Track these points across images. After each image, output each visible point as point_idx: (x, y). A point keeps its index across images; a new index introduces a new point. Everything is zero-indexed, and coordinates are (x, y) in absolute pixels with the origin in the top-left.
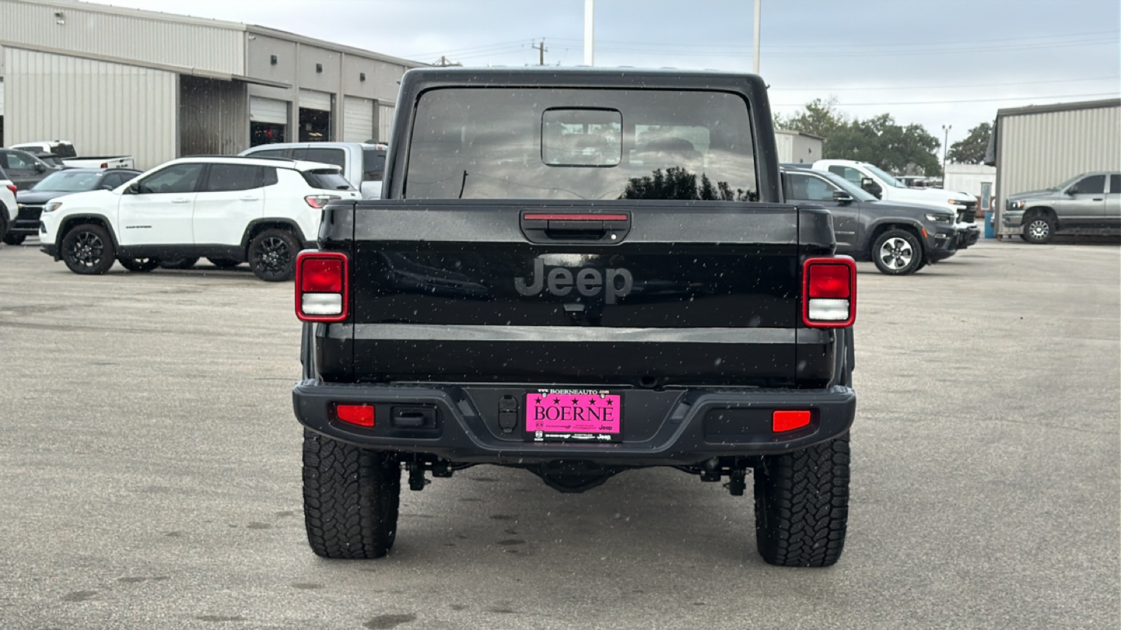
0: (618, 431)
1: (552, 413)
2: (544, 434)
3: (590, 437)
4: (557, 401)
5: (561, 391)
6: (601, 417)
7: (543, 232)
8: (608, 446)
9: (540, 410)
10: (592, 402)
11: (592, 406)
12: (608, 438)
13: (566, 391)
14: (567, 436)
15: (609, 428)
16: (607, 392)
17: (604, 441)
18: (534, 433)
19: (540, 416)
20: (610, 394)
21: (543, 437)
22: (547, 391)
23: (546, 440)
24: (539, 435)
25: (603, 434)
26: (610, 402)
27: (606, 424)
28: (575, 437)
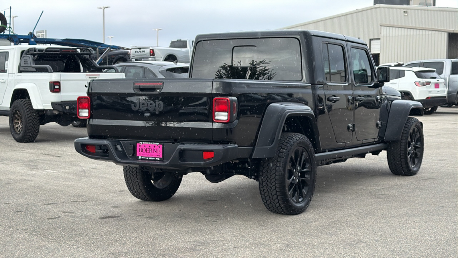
0: (161, 157)
1: (144, 150)
2: (141, 157)
3: (154, 159)
4: (145, 146)
5: (146, 143)
6: (157, 152)
7: (139, 89)
8: (158, 162)
9: (140, 149)
10: (155, 147)
11: (154, 148)
12: (159, 159)
13: (147, 143)
14: (147, 158)
15: (159, 156)
16: (158, 143)
17: (157, 160)
18: (138, 157)
19: (140, 151)
20: (159, 144)
21: (141, 158)
22: (142, 142)
23: (142, 159)
24: (140, 157)
25: (157, 158)
26: (159, 147)
27: (158, 154)
28: (150, 158)
